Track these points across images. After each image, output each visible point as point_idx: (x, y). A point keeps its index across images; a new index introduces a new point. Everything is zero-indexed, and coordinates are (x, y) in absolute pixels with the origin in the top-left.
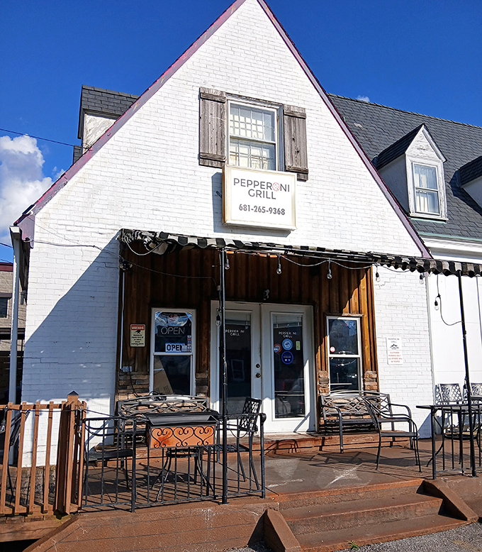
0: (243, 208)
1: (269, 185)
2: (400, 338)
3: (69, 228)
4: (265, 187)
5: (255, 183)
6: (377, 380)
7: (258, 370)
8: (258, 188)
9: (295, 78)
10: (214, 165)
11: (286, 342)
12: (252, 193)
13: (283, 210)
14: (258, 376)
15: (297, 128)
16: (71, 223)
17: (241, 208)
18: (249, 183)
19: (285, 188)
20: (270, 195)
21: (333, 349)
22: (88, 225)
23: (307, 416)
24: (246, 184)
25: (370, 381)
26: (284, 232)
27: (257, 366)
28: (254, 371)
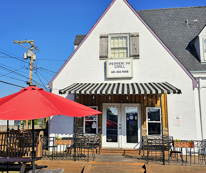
0: (113, 72)
1: (122, 63)
2: (181, 115)
3: (61, 84)
4: (121, 64)
5: (117, 63)
6: (168, 131)
7: (120, 126)
8: (118, 65)
9: (135, 22)
10: (104, 59)
11: (131, 117)
12: (116, 67)
13: (128, 71)
14: (120, 128)
15: (135, 40)
16: (62, 83)
17: (112, 72)
18: (115, 63)
19: (128, 63)
20: (122, 67)
21: (149, 120)
22: (66, 83)
23: (139, 143)
24: (114, 64)
25: (165, 131)
26: (130, 78)
27: (120, 125)
28: (119, 126)
